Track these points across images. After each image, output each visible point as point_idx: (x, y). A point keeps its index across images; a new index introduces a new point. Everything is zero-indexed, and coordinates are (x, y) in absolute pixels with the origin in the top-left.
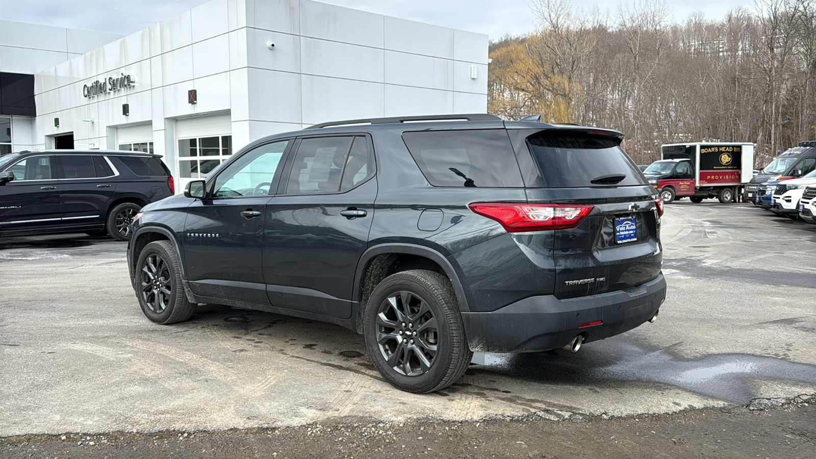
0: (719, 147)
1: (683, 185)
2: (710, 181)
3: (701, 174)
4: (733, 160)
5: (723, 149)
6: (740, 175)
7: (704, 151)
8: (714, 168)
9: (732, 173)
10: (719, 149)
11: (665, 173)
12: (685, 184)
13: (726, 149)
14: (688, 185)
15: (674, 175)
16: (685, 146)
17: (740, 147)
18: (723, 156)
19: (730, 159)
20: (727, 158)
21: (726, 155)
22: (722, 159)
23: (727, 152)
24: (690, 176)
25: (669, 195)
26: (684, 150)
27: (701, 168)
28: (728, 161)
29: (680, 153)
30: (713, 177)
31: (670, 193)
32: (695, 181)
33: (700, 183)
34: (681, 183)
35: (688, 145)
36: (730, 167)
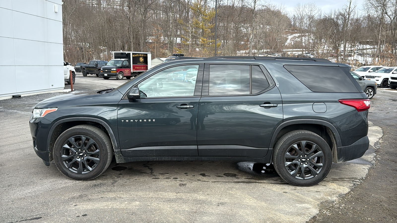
0: (139, 54)
1: (126, 72)
2: (136, 69)
3: (133, 66)
4: (144, 60)
5: (140, 55)
6: (147, 67)
7: (134, 56)
8: (138, 63)
9: (144, 66)
10: (139, 55)
11: (119, 65)
12: (127, 71)
13: (141, 55)
14: (128, 71)
15: (122, 66)
16: (125, 53)
17: (147, 54)
18: (141, 58)
19: (143, 60)
20: (142, 59)
21: (142, 58)
22: (140, 60)
23: (142, 56)
24: (129, 67)
25: (121, 76)
26: (125, 55)
27: (133, 64)
28: (142, 61)
29: (124, 56)
30: (137, 68)
31: (121, 75)
32: (131, 69)
33: (133, 70)
34: (126, 70)
35: (127, 52)
36: (143, 63)
